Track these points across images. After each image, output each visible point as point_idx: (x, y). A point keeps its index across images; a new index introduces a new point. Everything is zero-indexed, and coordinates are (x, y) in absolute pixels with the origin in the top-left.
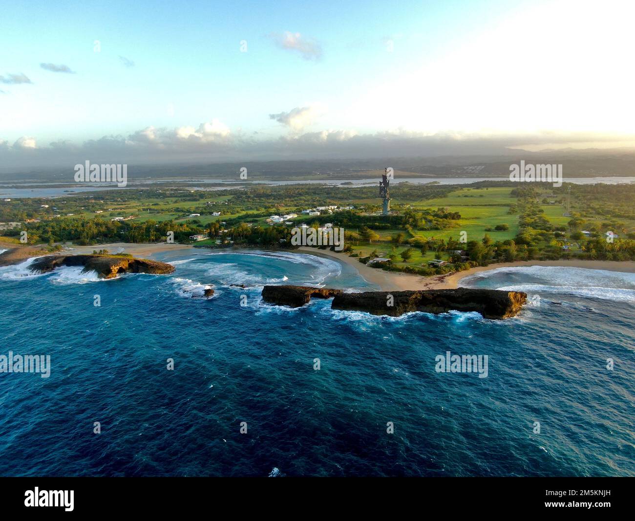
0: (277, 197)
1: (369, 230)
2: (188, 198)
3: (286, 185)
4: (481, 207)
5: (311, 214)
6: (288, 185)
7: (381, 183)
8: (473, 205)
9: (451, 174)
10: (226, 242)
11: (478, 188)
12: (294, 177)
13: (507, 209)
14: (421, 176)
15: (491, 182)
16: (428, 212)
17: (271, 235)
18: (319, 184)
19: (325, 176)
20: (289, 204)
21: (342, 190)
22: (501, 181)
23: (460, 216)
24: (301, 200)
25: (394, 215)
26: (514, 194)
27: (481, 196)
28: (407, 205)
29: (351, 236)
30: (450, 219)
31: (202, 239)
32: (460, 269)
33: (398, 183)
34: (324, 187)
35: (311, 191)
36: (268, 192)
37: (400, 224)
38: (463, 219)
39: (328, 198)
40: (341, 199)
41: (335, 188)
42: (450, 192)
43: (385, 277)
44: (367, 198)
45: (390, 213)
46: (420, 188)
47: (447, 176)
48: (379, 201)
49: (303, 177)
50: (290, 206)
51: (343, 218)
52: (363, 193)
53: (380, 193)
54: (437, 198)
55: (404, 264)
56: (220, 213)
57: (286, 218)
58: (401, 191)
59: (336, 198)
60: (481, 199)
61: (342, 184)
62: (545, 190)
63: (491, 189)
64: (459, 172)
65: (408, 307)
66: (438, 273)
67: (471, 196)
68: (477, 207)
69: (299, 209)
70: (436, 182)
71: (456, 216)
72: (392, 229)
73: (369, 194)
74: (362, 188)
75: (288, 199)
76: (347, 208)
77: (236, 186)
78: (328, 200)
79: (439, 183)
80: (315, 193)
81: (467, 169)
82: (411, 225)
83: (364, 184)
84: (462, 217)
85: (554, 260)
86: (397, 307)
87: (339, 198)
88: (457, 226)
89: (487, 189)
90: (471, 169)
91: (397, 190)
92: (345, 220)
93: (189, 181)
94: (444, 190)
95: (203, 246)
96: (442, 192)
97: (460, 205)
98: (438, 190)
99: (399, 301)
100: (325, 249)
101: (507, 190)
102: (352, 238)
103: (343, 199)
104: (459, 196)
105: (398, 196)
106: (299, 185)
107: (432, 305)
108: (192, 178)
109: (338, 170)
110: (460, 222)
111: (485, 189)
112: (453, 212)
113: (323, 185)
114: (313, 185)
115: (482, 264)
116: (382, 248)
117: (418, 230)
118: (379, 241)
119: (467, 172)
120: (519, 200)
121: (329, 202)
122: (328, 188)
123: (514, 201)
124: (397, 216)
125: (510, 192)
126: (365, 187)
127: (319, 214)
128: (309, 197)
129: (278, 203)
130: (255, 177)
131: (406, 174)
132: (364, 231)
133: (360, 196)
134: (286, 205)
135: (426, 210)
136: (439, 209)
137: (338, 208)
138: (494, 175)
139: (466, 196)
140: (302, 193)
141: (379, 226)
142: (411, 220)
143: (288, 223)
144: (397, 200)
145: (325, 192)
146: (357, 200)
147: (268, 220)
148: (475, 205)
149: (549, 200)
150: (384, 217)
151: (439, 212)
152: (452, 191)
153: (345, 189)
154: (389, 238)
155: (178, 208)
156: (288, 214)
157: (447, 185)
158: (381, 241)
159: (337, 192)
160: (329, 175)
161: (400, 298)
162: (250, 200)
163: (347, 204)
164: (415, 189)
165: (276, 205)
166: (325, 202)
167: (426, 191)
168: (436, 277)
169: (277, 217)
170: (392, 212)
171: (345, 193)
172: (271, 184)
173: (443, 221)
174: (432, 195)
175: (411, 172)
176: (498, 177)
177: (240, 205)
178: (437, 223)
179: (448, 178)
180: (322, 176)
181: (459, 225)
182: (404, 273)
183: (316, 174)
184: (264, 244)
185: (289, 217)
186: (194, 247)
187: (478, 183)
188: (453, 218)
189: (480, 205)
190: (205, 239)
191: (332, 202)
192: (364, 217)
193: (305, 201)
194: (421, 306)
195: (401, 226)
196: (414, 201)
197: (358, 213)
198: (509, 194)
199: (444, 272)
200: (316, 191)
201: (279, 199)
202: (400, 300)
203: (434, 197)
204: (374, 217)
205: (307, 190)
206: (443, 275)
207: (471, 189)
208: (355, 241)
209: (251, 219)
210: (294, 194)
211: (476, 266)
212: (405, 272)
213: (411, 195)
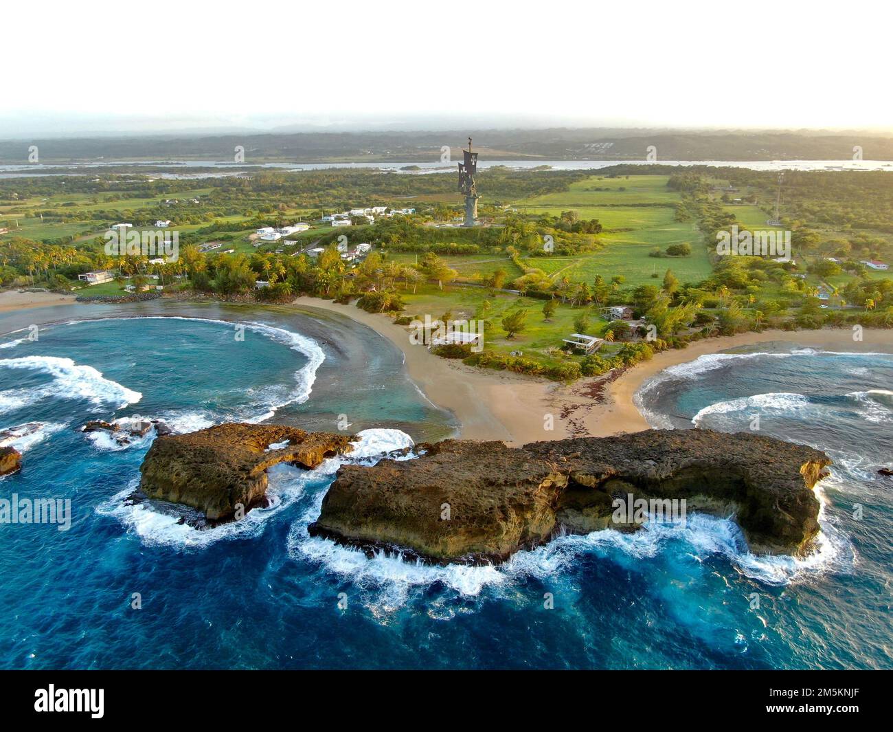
0: (288, 191)
1: (438, 259)
2: (136, 193)
3: (313, 171)
4: (626, 208)
5: (336, 224)
6: (317, 170)
7: (461, 167)
8: (613, 206)
9: (567, 155)
10: (147, 288)
11: (612, 176)
12: (331, 158)
13: (670, 212)
14: (521, 156)
15: (630, 166)
16: (545, 220)
17: (236, 275)
18: (367, 170)
19: (379, 156)
20: (304, 204)
21: (400, 178)
22: (645, 165)
23: (600, 226)
24: (328, 195)
25: (486, 226)
26: (673, 186)
27: (622, 189)
28: (506, 205)
29: (402, 273)
30: (583, 233)
31: (103, 282)
32: (632, 360)
33: (489, 167)
34: (375, 173)
35: (349, 180)
36: (281, 181)
37: (495, 244)
38: (605, 231)
39: (375, 192)
40: (396, 193)
41: (391, 176)
42: (571, 183)
43: (470, 386)
44: (439, 192)
45: (477, 223)
46: (523, 175)
47: (561, 157)
48: (459, 200)
49: (345, 158)
50: (306, 207)
51: (391, 232)
52: (433, 184)
53: (460, 185)
54: (553, 192)
55: (509, 344)
56: (168, 222)
57: (287, 232)
58: (494, 180)
59: (388, 192)
60: (623, 195)
61: (402, 169)
62: (714, 179)
63: (633, 178)
64: (577, 151)
65: (533, 517)
66: (586, 371)
67: (607, 190)
68: (620, 208)
69: (317, 214)
70: (546, 167)
71: (594, 227)
72: (481, 254)
73: (443, 186)
74: (432, 175)
75: (305, 195)
76: (403, 211)
77: (233, 171)
78: (374, 196)
79: (550, 168)
80: (355, 184)
81: (589, 147)
82: (517, 246)
83: (436, 169)
84: (603, 227)
85: (814, 328)
86: (503, 524)
87: (393, 193)
88: (599, 247)
89: (627, 178)
90: (595, 147)
91: (488, 179)
92: (395, 238)
93: (163, 164)
94: (562, 179)
95: (97, 299)
96: (560, 182)
97: (593, 205)
98: (553, 179)
99: (506, 503)
100: (347, 303)
101: (659, 179)
102: (404, 275)
103: (399, 193)
104: (587, 190)
105: (490, 190)
106: (334, 169)
107: (597, 508)
108: (170, 159)
109: (399, 147)
110: (604, 238)
111: (623, 178)
112: (588, 220)
113: (373, 171)
114: (357, 170)
115: (674, 343)
116: (463, 300)
117: (531, 256)
118: (456, 282)
119: (589, 152)
120: (684, 197)
121: (376, 200)
122: (379, 175)
123: (675, 198)
124: (490, 229)
125: (666, 183)
126: (437, 173)
127: (349, 223)
128: (343, 191)
129: (286, 202)
130: (270, 158)
131: (500, 153)
132: (427, 262)
133: (428, 189)
134: (300, 206)
135: (540, 216)
136: (563, 214)
137: (388, 211)
138: (628, 157)
139: (598, 190)
140: (334, 185)
141: (457, 248)
142: (516, 236)
143: (288, 243)
144: (490, 195)
145: (373, 183)
146: (423, 196)
147: (253, 237)
148: (617, 206)
149: (732, 197)
150: (467, 231)
151: (565, 220)
152: (575, 181)
153: (405, 176)
154: (477, 277)
155: (102, 212)
156: (293, 223)
157: (563, 171)
158: (460, 283)
159: (392, 182)
160: (385, 154)
161: (509, 491)
162: (240, 197)
163: (406, 202)
164: (516, 178)
165: (281, 205)
166: (368, 200)
167: (534, 181)
168: (583, 382)
169: (270, 230)
170: (481, 221)
171: (404, 184)
172: (291, 169)
173: (574, 237)
174: (544, 188)
175: (508, 150)
176: (635, 159)
177: (219, 204)
178: (563, 243)
179: (563, 160)
180: (373, 157)
181: (602, 245)
182: (511, 374)
183: (365, 154)
184: (226, 292)
185: (291, 230)
186: (77, 299)
187: (610, 168)
188: (589, 232)
189: (625, 206)
190: (108, 280)
191: (381, 199)
192: (431, 231)
193: (335, 197)
194: (568, 511)
195: (498, 249)
196: (516, 197)
197: (419, 223)
198: (664, 186)
199: (600, 370)
200: (358, 179)
201: (292, 194)
202: (511, 500)
203: (549, 191)
204: (449, 231)
205: (342, 179)
206: (598, 379)
207: (603, 177)
208: (409, 283)
209: (221, 235)
210: (320, 185)
211: (663, 349)
212: (515, 371)
213: (511, 188)
